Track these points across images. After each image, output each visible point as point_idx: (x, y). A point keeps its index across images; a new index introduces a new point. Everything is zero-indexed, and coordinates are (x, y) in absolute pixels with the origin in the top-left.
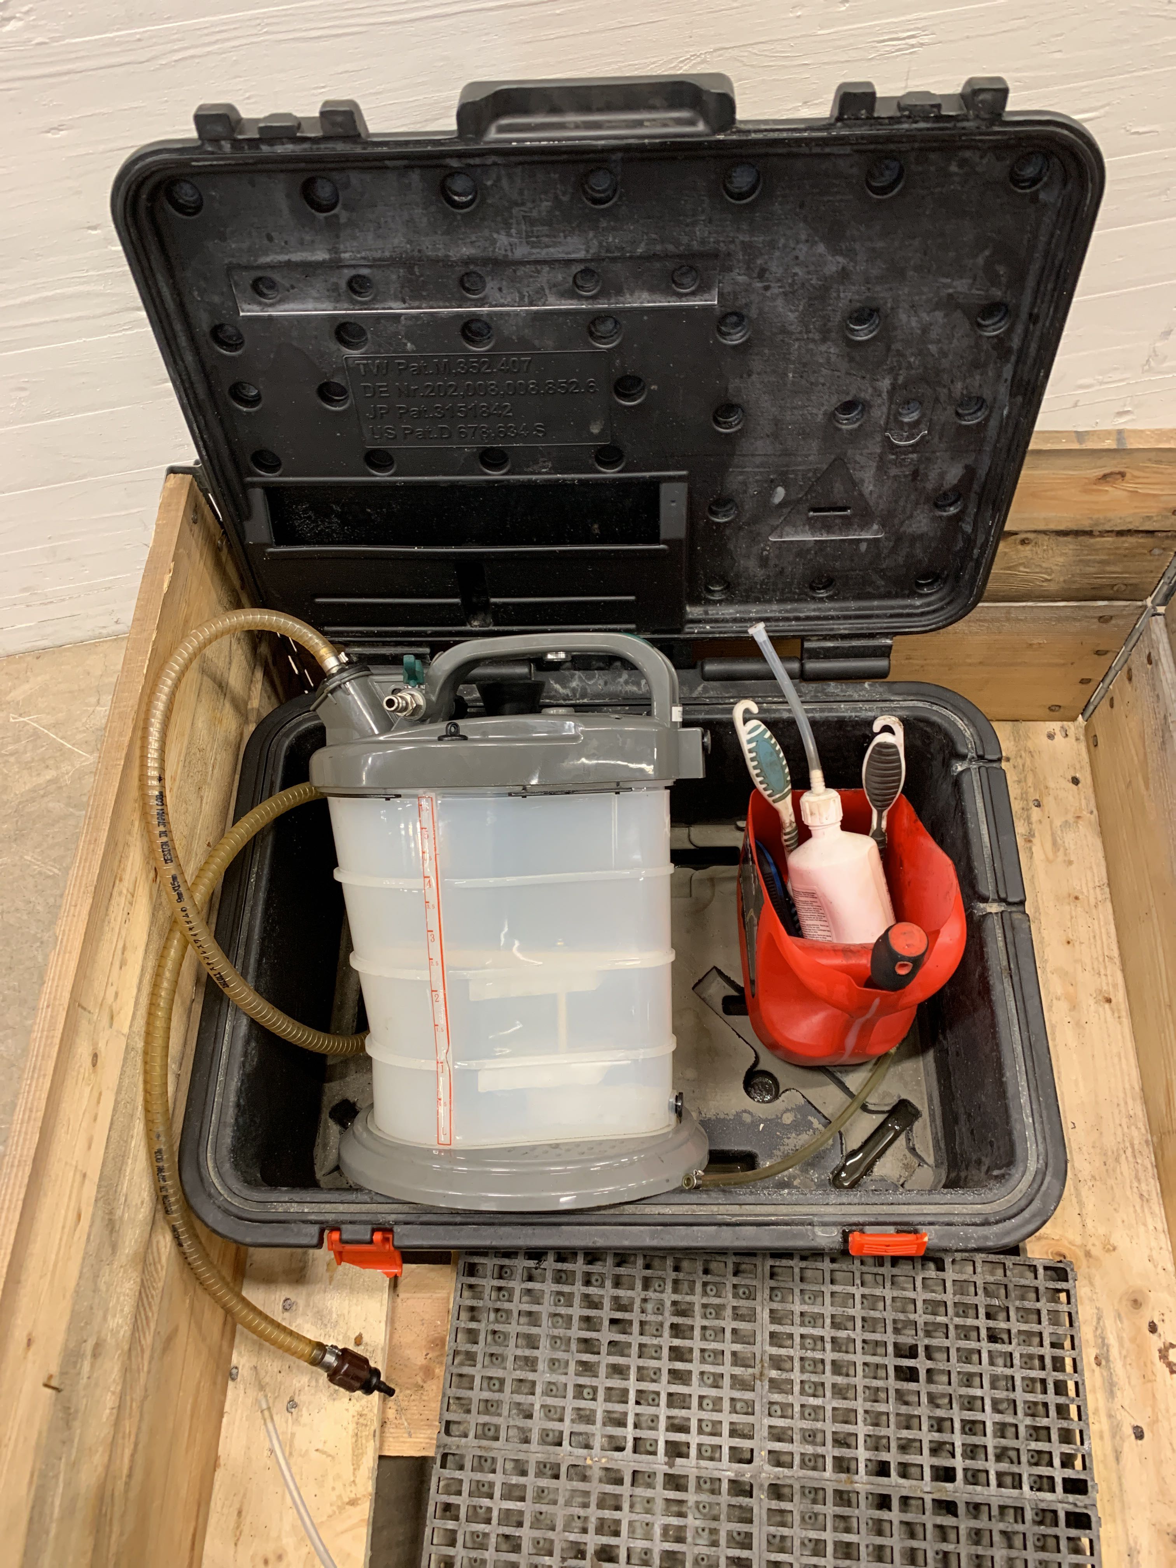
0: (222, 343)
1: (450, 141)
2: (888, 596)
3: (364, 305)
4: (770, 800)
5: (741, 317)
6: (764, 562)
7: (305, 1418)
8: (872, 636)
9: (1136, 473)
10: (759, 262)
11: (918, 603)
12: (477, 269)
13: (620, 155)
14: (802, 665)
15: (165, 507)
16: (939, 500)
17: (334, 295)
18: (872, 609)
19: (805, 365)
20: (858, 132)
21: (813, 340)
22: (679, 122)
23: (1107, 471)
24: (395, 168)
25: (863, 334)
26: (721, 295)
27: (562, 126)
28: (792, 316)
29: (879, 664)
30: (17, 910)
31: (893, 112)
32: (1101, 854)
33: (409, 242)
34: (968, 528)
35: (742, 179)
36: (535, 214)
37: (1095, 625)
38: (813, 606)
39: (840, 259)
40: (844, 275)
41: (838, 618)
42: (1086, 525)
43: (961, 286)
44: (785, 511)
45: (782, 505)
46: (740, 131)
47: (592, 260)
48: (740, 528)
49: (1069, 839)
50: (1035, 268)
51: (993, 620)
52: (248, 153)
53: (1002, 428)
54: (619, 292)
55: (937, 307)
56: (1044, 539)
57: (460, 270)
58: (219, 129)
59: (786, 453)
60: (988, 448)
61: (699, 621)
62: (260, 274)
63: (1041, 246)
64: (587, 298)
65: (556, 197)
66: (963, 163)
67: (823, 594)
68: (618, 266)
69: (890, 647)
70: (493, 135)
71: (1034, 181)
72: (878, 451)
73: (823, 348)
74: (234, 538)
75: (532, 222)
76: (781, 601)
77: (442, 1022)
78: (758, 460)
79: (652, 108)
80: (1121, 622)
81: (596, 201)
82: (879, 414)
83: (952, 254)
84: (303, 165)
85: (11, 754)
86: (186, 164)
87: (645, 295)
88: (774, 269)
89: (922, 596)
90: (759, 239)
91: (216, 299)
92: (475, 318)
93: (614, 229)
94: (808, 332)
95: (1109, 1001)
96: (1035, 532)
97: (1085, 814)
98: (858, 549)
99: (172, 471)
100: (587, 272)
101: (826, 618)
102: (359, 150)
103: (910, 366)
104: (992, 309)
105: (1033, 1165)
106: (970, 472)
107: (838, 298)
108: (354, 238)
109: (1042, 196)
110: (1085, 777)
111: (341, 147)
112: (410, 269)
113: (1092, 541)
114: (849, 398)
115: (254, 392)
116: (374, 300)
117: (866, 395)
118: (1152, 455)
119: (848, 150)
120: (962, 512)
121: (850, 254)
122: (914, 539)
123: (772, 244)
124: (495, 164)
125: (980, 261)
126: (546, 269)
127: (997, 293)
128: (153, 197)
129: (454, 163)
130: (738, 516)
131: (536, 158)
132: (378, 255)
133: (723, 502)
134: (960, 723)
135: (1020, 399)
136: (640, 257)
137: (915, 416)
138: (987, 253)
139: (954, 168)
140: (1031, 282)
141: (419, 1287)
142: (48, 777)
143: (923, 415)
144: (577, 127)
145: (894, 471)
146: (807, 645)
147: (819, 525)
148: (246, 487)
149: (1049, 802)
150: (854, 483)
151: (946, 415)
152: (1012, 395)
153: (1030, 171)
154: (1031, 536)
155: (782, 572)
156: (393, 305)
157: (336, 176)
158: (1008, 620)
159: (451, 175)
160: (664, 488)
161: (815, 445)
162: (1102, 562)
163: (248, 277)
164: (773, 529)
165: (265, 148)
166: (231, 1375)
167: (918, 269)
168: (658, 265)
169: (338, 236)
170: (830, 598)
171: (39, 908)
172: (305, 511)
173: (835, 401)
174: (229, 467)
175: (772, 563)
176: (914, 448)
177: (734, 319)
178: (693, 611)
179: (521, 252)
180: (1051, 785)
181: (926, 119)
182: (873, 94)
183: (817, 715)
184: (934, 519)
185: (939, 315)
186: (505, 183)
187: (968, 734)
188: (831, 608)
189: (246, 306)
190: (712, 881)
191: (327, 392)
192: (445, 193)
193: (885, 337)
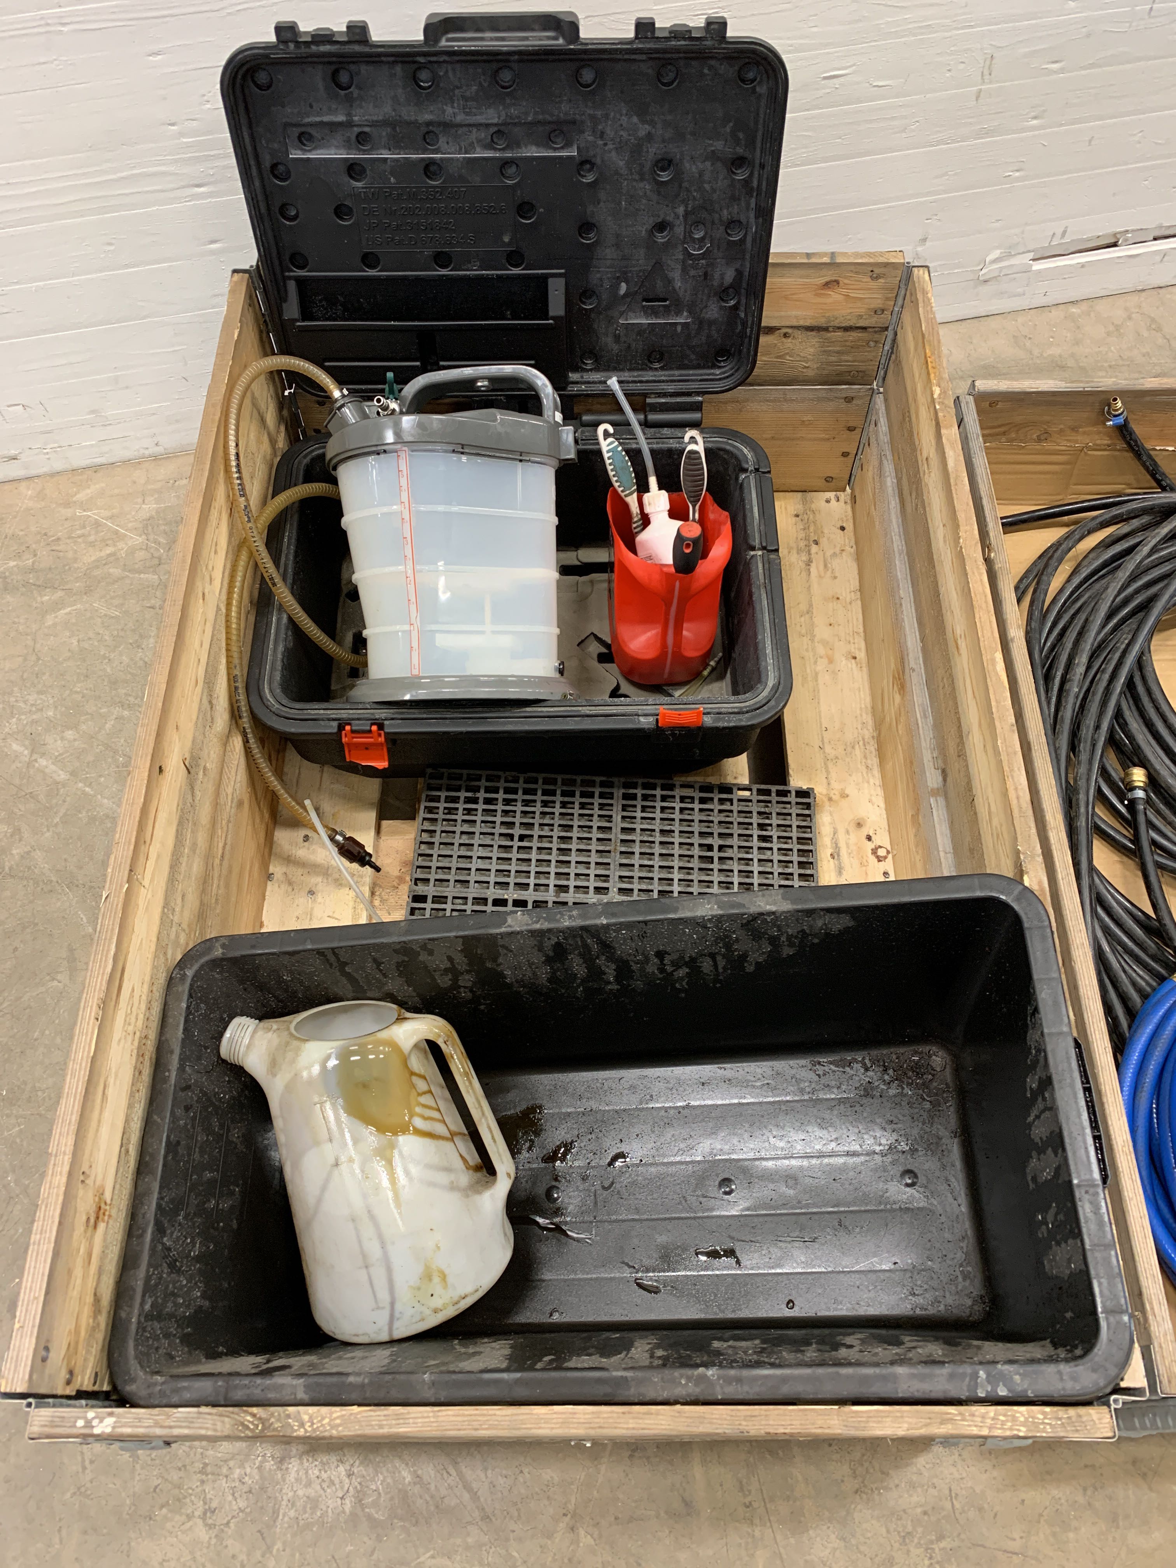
0: (276, 177)
1: (420, 46)
2: (698, 367)
3: (365, 152)
4: (623, 494)
5: (593, 165)
6: (617, 338)
7: (320, 899)
8: (689, 394)
9: (846, 281)
10: (600, 127)
11: (718, 372)
12: (434, 129)
13: (516, 57)
14: (646, 417)
15: (232, 292)
16: (723, 293)
17: (348, 145)
18: (689, 375)
19: (632, 197)
20: (648, 46)
21: (635, 180)
22: (549, 38)
23: (827, 279)
24: (388, 62)
25: (665, 177)
26: (578, 148)
27: (482, 39)
28: (621, 163)
29: (696, 416)
30: (90, 639)
31: (667, 34)
32: (856, 572)
33: (394, 110)
34: (742, 315)
35: (588, 75)
36: (468, 94)
37: (843, 405)
38: (651, 373)
39: (646, 126)
40: (649, 137)
41: (667, 381)
42: (822, 322)
43: (719, 145)
44: (629, 300)
45: (626, 295)
46: (582, 44)
47: (502, 125)
48: (600, 313)
49: (836, 564)
50: (760, 134)
51: (774, 401)
52: (303, 50)
53: (754, 240)
54: (519, 146)
55: (706, 159)
56: (797, 333)
57: (424, 129)
58: (289, 35)
59: (625, 258)
60: (748, 256)
61: (577, 383)
62: (303, 129)
63: (761, 121)
64: (500, 150)
65: (480, 84)
66: (711, 68)
67: (657, 365)
68: (516, 130)
69: (701, 403)
70: (443, 43)
71: (753, 81)
72: (681, 257)
73: (641, 185)
74: (276, 316)
75: (465, 98)
76: (630, 370)
77: (413, 599)
78: (609, 262)
79: (533, 30)
80: (859, 402)
81: (504, 87)
82: (679, 230)
83: (711, 125)
84: (334, 59)
85: (79, 537)
86: (267, 56)
87: (534, 148)
88: (608, 132)
89: (720, 367)
90: (599, 113)
91: (276, 146)
92: (432, 162)
93: (514, 104)
94: (632, 174)
95: (855, 658)
96: (792, 327)
97: (848, 548)
98: (676, 330)
99: (235, 271)
100: (499, 131)
101: (659, 381)
102: (367, 49)
103: (694, 199)
104: (739, 162)
105: (771, 683)
106: (739, 273)
107: (648, 152)
108: (361, 107)
109: (758, 89)
110: (849, 527)
111: (357, 48)
112: (394, 129)
113: (829, 335)
114: (660, 220)
115: (293, 213)
116: (372, 149)
117: (670, 218)
118: (852, 268)
119: (644, 57)
120: (738, 303)
121: (652, 123)
122: (711, 323)
123: (607, 116)
124: (444, 62)
125: (728, 129)
126: (475, 130)
127: (740, 151)
128: (244, 77)
129: (421, 59)
130: (599, 304)
131: (469, 58)
132: (375, 118)
133: (587, 293)
134: (745, 451)
135: (761, 220)
136: (530, 123)
137: (702, 234)
138: (731, 124)
139: (706, 71)
140: (759, 145)
141: (394, 833)
142: (108, 552)
143: (706, 233)
144: (492, 39)
145: (692, 273)
146: (648, 400)
147: (649, 311)
148: (285, 279)
149: (823, 541)
150: (669, 281)
151: (719, 233)
152: (756, 218)
153: (751, 75)
154: (789, 331)
155: (629, 347)
156: (383, 152)
157: (352, 67)
158: (786, 400)
159: (419, 68)
160: (551, 281)
161: (642, 251)
162: (838, 352)
163: (296, 131)
164: (622, 314)
165: (314, 48)
166: (270, 877)
167: (693, 134)
168: (541, 129)
169: (351, 106)
170: (662, 368)
171: (107, 638)
172: (320, 301)
173: (651, 222)
174: (276, 262)
175: (623, 339)
176: (703, 256)
177: (588, 166)
178: (573, 376)
179: (460, 118)
180: (826, 531)
181: (684, 39)
182: (653, 24)
183: (655, 446)
184: (721, 308)
185: (708, 164)
186: (450, 74)
187: (749, 457)
188: (662, 375)
189: (293, 151)
190: (592, 582)
191: (340, 211)
192: (416, 80)
193: (678, 177)
